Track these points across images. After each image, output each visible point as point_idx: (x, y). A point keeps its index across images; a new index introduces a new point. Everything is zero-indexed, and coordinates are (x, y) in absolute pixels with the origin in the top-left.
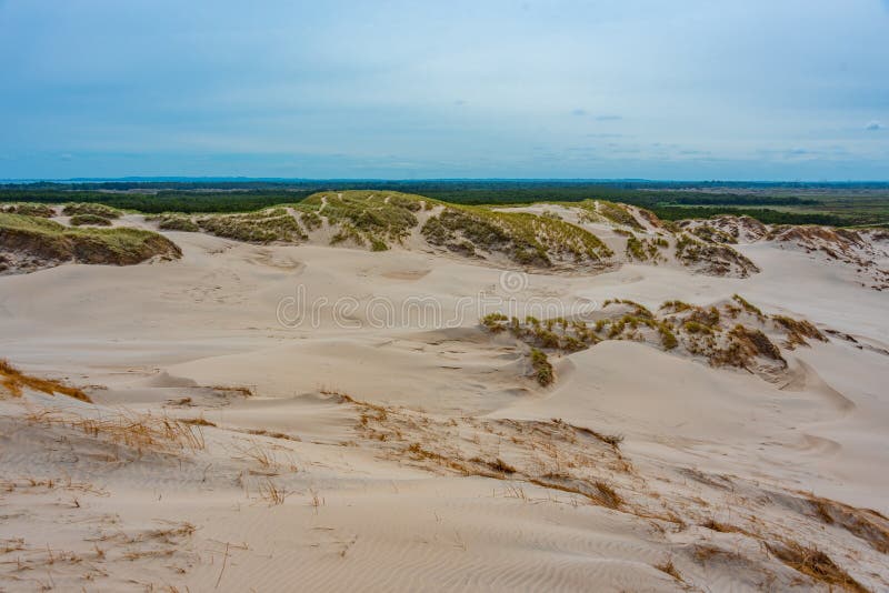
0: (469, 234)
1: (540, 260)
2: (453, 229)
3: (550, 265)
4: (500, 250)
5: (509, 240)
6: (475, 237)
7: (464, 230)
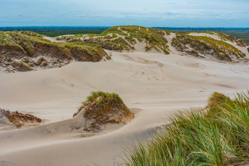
0: (192, 46)
1: (227, 58)
2: (184, 44)
3: (231, 61)
4: (208, 53)
5: (211, 49)
6: (196, 47)
7: (190, 44)
